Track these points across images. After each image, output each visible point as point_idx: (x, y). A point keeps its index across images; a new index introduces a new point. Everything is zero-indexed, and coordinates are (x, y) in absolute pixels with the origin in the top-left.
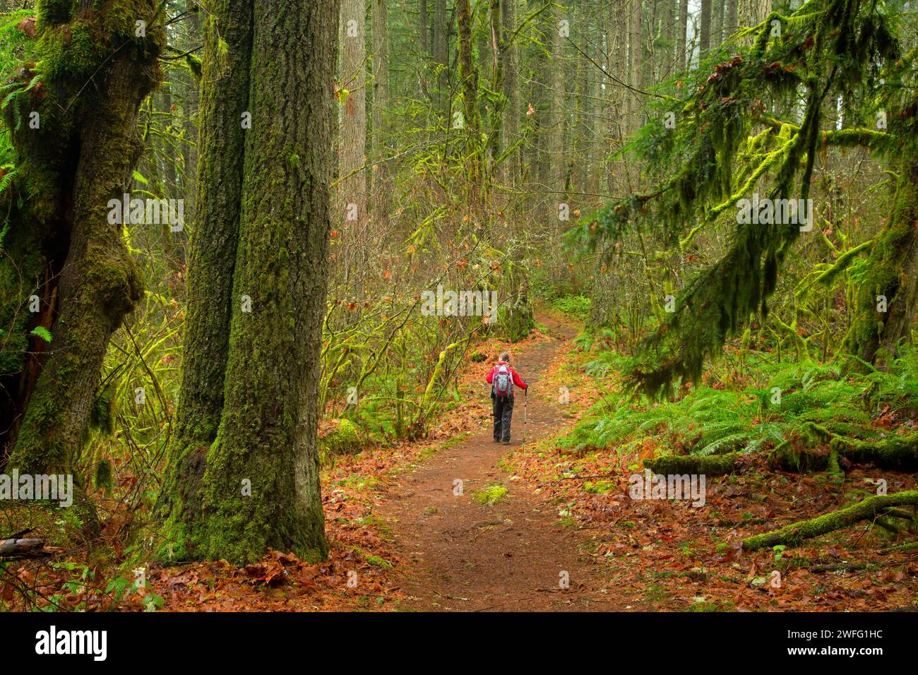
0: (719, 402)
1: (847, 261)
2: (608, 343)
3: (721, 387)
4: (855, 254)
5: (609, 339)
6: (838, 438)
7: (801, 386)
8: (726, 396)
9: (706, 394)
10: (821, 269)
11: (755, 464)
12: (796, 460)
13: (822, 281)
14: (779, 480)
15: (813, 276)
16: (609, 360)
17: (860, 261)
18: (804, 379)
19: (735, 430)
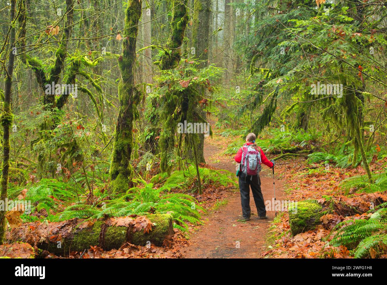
0: (262, 142)
1: (293, 106)
2: (227, 125)
3: (263, 139)
4: (295, 105)
5: (227, 124)
6: (283, 148)
7: (282, 138)
8: (264, 141)
9: (259, 141)
10: (288, 108)
11: (268, 153)
12: (275, 152)
13: (287, 111)
14: (272, 156)
15: (286, 110)
16: (229, 131)
17: (296, 107)
18: (283, 136)
19: (265, 147)
